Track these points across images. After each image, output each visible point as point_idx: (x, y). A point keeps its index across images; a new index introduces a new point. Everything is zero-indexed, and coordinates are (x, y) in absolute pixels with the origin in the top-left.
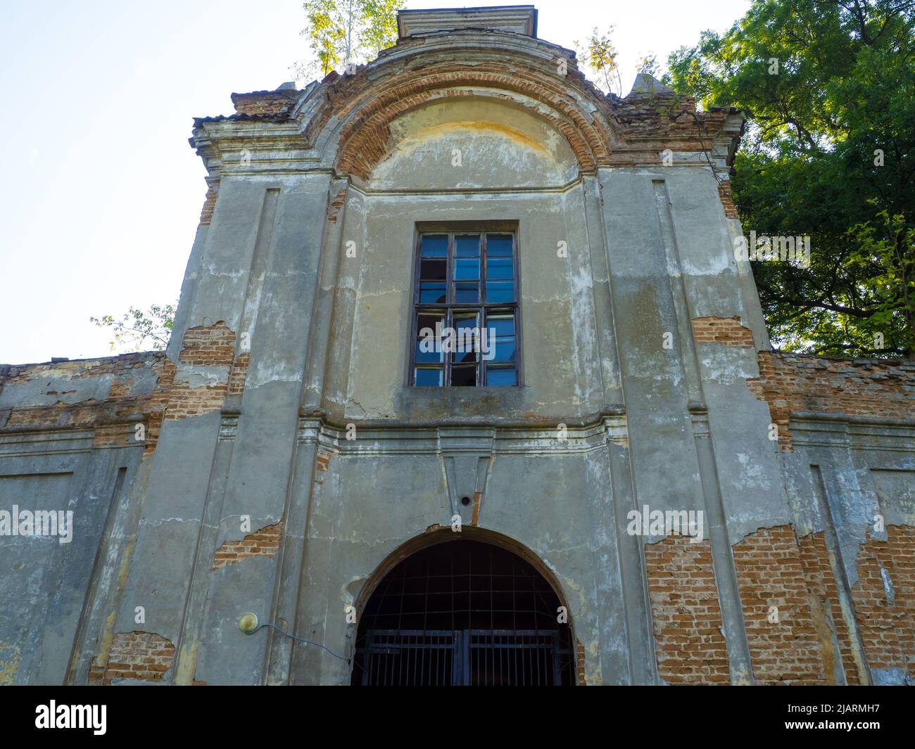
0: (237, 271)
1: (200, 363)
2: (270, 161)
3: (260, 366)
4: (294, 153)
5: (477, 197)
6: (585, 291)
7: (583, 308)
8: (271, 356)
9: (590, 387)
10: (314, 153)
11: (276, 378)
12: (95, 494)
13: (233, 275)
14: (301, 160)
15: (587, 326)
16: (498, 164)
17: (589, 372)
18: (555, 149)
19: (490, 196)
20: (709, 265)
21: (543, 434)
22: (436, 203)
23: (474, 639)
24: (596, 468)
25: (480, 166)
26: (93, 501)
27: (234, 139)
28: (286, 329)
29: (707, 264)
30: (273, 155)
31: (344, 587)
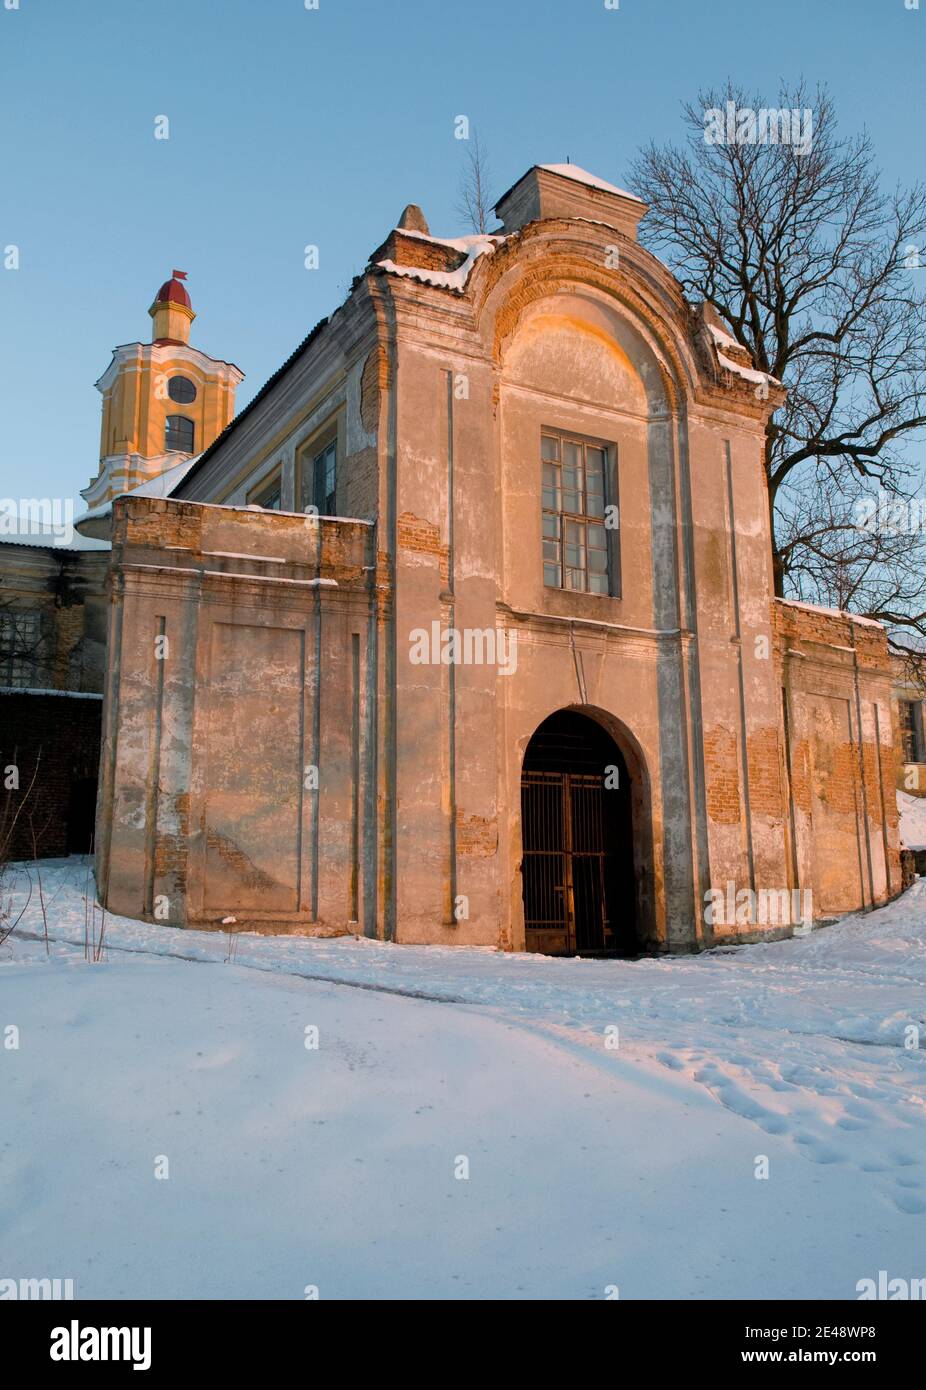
0: (430, 459)
1: (415, 549)
2: (440, 335)
3: (463, 560)
4: (460, 332)
5: (587, 410)
6: (665, 526)
7: (662, 541)
8: (469, 552)
9: (665, 609)
10: (477, 337)
11: (476, 573)
12: (335, 655)
13: (427, 462)
14: (468, 342)
15: (665, 557)
16: (601, 377)
17: (665, 597)
18: (645, 374)
19: (597, 411)
20: (750, 527)
21: (635, 641)
22: (556, 407)
23: (572, 781)
24: (667, 672)
25: (588, 375)
26: (334, 660)
27: (411, 302)
28: (477, 527)
29: (748, 527)
30: (443, 328)
31: (517, 743)
